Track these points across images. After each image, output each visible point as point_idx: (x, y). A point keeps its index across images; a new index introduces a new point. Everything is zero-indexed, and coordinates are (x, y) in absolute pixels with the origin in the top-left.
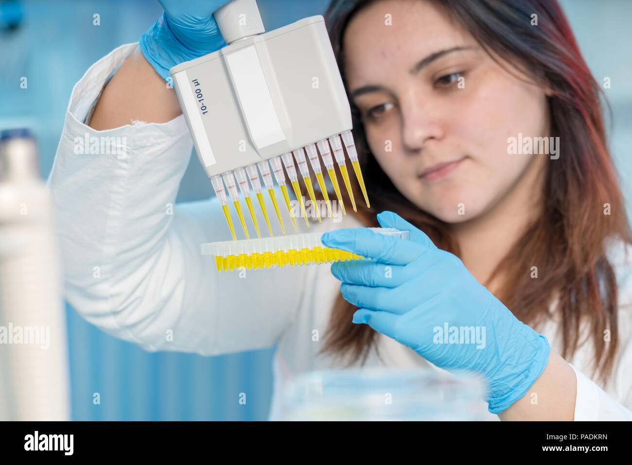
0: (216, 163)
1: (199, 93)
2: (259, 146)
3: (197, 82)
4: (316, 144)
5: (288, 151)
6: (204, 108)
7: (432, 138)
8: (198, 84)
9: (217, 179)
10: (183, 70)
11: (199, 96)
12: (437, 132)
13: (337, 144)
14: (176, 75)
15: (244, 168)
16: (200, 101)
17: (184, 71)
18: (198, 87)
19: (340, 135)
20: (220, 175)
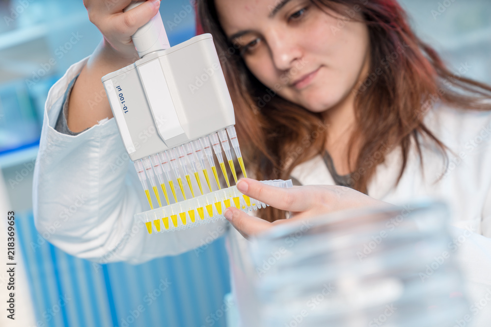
1: (121, 97)
2: (165, 138)
3: (120, 88)
4: (208, 136)
6: (125, 108)
7: (295, 59)
8: (121, 90)
9: (138, 163)
10: (109, 79)
13: (224, 137)
14: (106, 82)
16: (122, 103)
17: (111, 79)
18: (121, 92)
19: (226, 129)
20: (139, 160)
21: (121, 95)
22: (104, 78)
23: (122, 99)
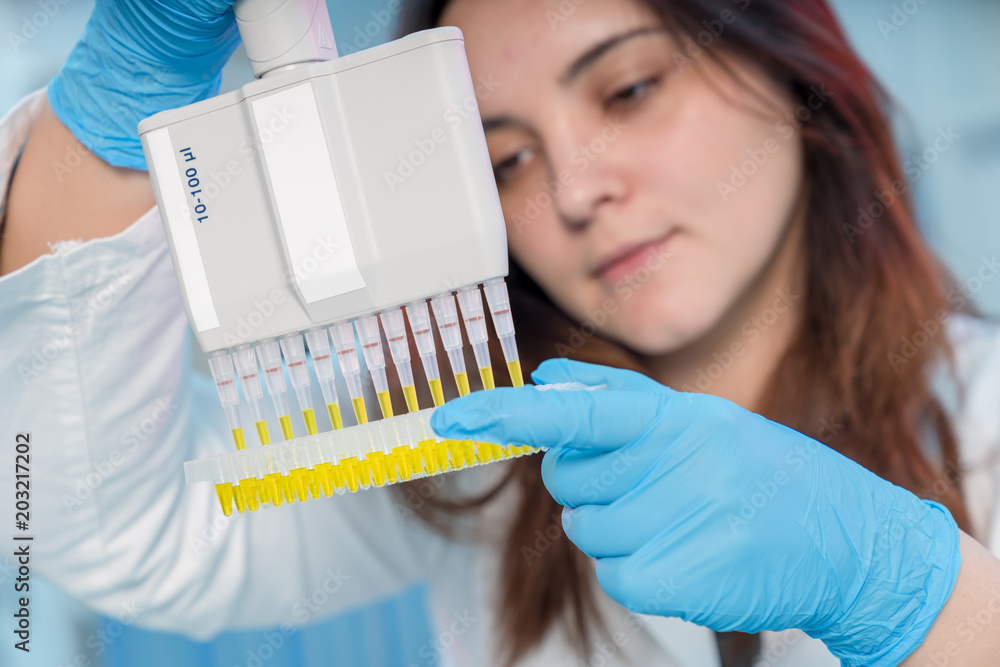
0: (219, 325)
1: (192, 178)
2: (309, 297)
3: (190, 154)
4: (428, 301)
5: (370, 312)
6: (200, 209)
7: (606, 199)
8: (192, 158)
9: (219, 359)
10: (162, 127)
11: (192, 183)
12: (615, 188)
13: (472, 307)
14: (148, 135)
15: (278, 339)
16: (193, 193)
17: (166, 129)
18: (191, 164)
19: (481, 286)
20: (227, 351)
21: (192, 172)
22: (145, 123)
23: (195, 182)
